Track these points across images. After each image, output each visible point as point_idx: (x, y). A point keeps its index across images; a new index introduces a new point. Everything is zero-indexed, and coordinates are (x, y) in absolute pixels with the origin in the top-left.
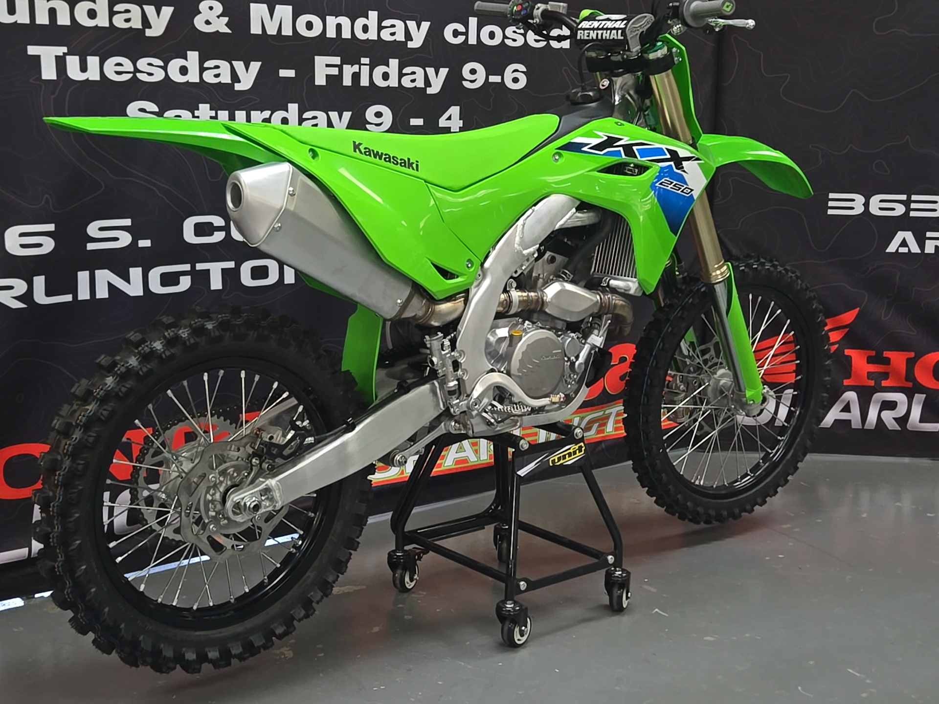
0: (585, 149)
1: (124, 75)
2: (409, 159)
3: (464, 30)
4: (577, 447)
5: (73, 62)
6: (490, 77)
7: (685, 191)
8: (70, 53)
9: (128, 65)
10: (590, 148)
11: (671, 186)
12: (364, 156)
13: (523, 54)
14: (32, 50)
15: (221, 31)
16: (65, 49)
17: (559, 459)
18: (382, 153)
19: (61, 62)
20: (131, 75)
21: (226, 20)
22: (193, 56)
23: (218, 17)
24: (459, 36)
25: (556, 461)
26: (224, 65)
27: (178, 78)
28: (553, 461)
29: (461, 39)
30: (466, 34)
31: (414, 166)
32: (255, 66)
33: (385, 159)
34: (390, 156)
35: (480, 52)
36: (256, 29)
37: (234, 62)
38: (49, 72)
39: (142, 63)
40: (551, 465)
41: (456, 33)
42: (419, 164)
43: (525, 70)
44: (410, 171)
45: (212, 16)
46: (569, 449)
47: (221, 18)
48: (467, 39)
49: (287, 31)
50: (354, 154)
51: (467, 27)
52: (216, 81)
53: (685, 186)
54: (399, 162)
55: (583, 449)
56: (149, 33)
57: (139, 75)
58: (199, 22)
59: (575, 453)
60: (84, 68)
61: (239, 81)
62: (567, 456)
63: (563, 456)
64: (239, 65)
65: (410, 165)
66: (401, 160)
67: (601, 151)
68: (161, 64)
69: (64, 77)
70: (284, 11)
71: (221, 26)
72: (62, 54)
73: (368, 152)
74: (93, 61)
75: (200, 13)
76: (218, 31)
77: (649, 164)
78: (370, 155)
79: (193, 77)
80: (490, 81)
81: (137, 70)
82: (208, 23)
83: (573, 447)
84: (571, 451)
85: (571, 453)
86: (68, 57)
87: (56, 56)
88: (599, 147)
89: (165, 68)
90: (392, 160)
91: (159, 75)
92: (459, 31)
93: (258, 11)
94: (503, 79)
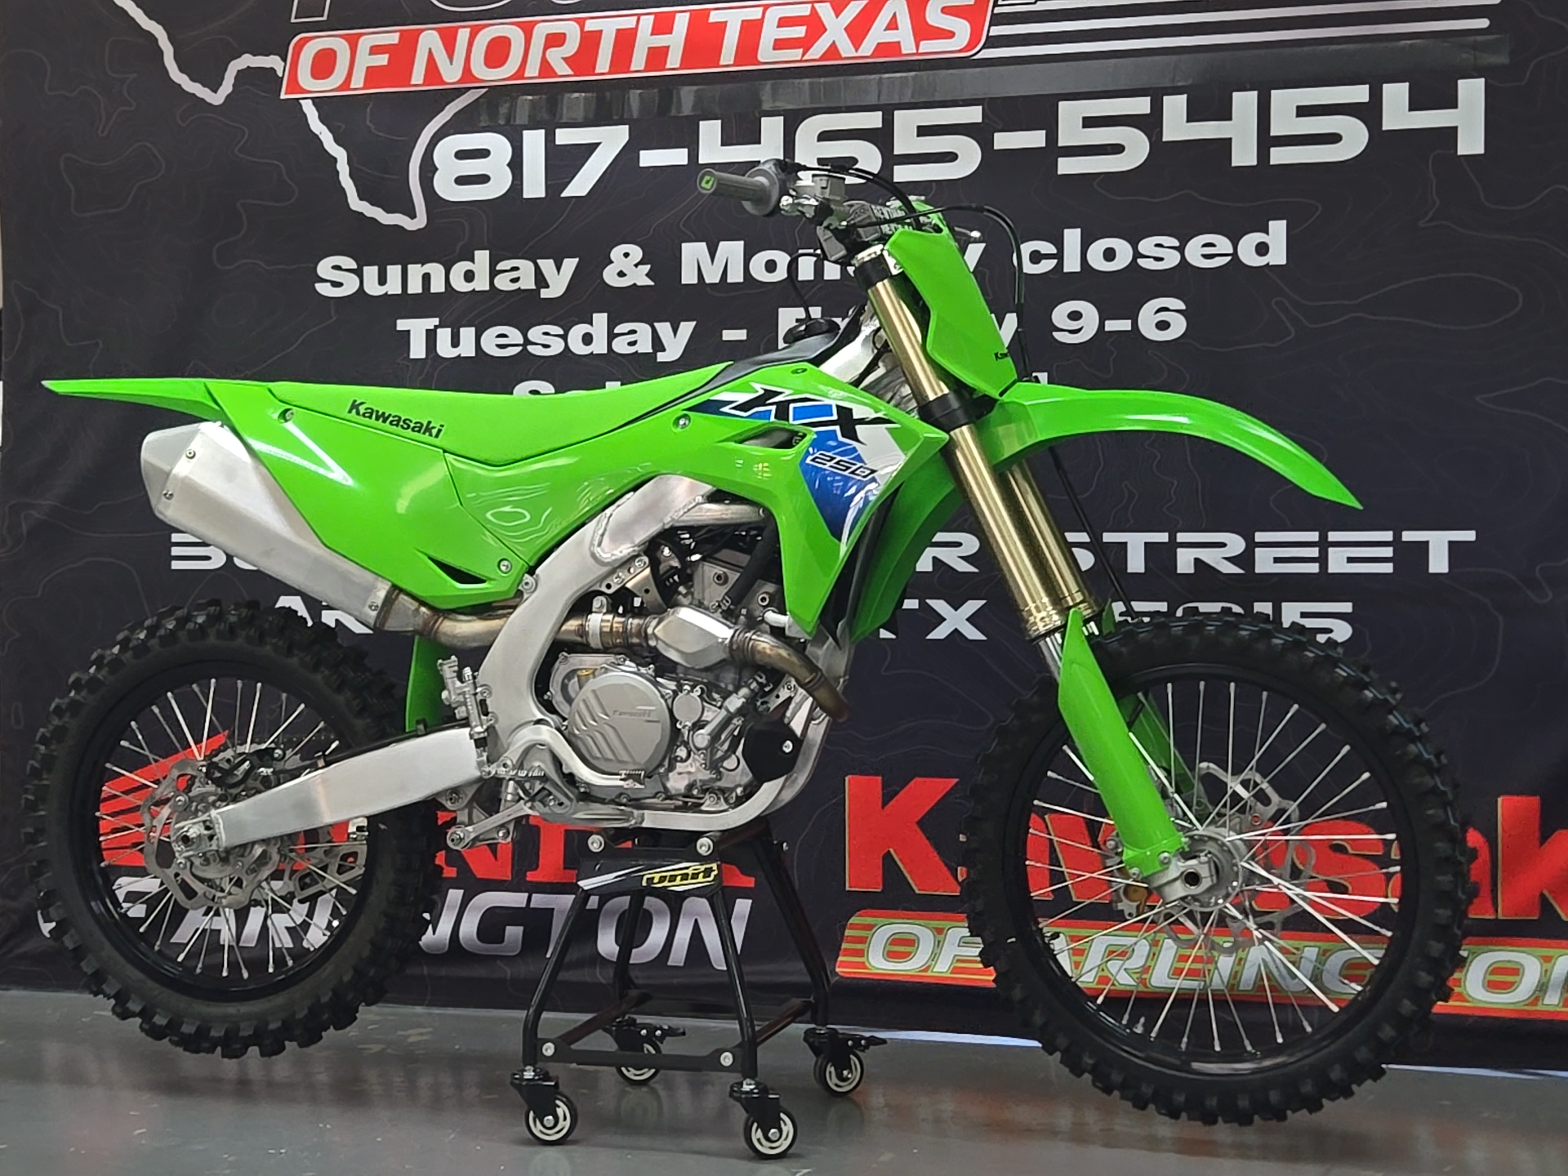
0: (726, 409)
1: (510, 348)
2: (429, 423)
3: (1054, 251)
4: (702, 868)
5: (444, 335)
6: (1107, 322)
7: (857, 472)
8: (441, 325)
9: (515, 336)
10: (734, 408)
11: (832, 463)
12: (362, 418)
13: (1181, 280)
14: (402, 325)
15: (639, 284)
16: (436, 321)
17: (662, 879)
18: (390, 415)
19: (431, 336)
20: (520, 348)
21: (647, 268)
22: (601, 319)
23: (636, 265)
24: (1043, 261)
25: (656, 880)
26: (643, 329)
27: (578, 348)
28: (650, 880)
29: (1047, 265)
30: (1059, 256)
31: (434, 432)
32: (687, 328)
33: (391, 423)
34: (400, 418)
35: (1087, 284)
36: (689, 277)
37: (656, 324)
38: (418, 350)
39: (535, 333)
40: (644, 884)
41: (1036, 257)
42: (443, 429)
43: (1182, 306)
44: (426, 437)
45: (627, 265)
46: (687, 868)
47: (640, 267)
48: (1060, 264)
49: (736, 276)
50: (349, 416)
51: (1060, 246)
52: (632, 350)
53: (859, 465)
54: (412, 425)
55: (713, 874)
56: (545, 294)
57: (530, 348)
58: (610, 276)
59: (695, 876)
60: (455, 343)
61: (664, 350)
62: (679, 878)
63: (671, 876)
64: (664, 328)
65: (428, 430)
66: (416, 423)
67: (746, 411)
68: (561, 332)
69: (434, 354)
70: (732, 250)
71: (640, 277)
72: (432, 327)
73: (370, 413)
74: (467, 334)
75: (612, 262)
76: (635, 284)
77: (803, 429)
78: (370, 417)
79: (599, 347)
80: (1107, 329)
81: (527, 342)
82: (621, 274)
83: (693, 867)
84: (690, 871)
85: (687, 874)
86: (439, 330)
87: (427, 330)
88: (744, 407)
89: (564, 337)
90: (401, 423)
91: (557, 347)
92: (1043, 252)
93: (693, 253)
94: (1135, 324)
